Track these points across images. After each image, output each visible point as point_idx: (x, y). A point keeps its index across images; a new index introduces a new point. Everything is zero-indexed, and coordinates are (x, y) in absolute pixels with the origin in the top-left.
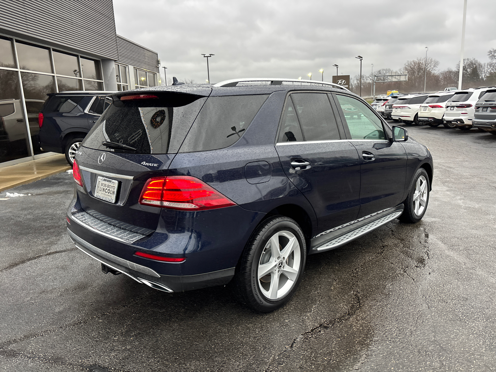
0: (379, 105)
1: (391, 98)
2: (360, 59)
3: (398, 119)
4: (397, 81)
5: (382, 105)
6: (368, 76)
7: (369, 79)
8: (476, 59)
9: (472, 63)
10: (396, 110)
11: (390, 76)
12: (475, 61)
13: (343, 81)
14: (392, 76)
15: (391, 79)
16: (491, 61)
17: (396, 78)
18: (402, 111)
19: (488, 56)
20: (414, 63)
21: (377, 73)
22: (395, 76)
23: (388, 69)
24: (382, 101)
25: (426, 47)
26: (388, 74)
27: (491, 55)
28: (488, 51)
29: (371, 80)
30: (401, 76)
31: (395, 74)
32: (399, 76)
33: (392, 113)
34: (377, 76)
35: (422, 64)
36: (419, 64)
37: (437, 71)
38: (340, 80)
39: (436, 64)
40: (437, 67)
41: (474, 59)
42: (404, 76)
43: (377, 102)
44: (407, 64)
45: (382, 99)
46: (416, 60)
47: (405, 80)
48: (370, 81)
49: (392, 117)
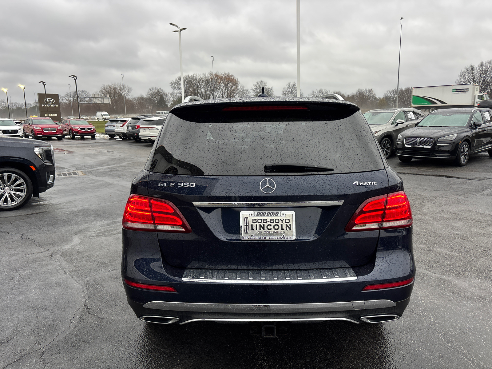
0: (118, 126)
1: (131, 119)
2: (74, 78)
3: (148, 139)
4: (100, 103)
5: (122, 126)
6: (64, 96)
7: (65, 99)
8: (161, 89)
9: (159, 92)
10: (144, 131)
11: (94, 98)
12: (161, 90)
13: (51, 100)
14: (95, 98)
15: (95, 101)
16: (173, 91)
17: (99, 100)
18: (151, 132)
19: (170, 87)
20: (110, 87)
21: (73, 94)
22: (98, 99)
23: (84, 91)
24: (120, 121)
25: (122, 74)
26: (84, 96)
27: (172, 86)
28: (170, 82)
29: (67, 100)
30: (104, 99)
31: (98, 97)
32: (102, 99)
33: (140, 133)
34: (80, 97)
35: (117, 89)
36: (114, 88)
37: (131, 96)
38: (48, 99)
39: (130, 90)
40: (131, 93)
41: (160, 88)
42: (107, 99)
43: (111, 123)
44: (103, 88)
45: (119, 119)
46: (110, 84)
47: (108, 103)
48: (67, 102)
49: (140, 137)
